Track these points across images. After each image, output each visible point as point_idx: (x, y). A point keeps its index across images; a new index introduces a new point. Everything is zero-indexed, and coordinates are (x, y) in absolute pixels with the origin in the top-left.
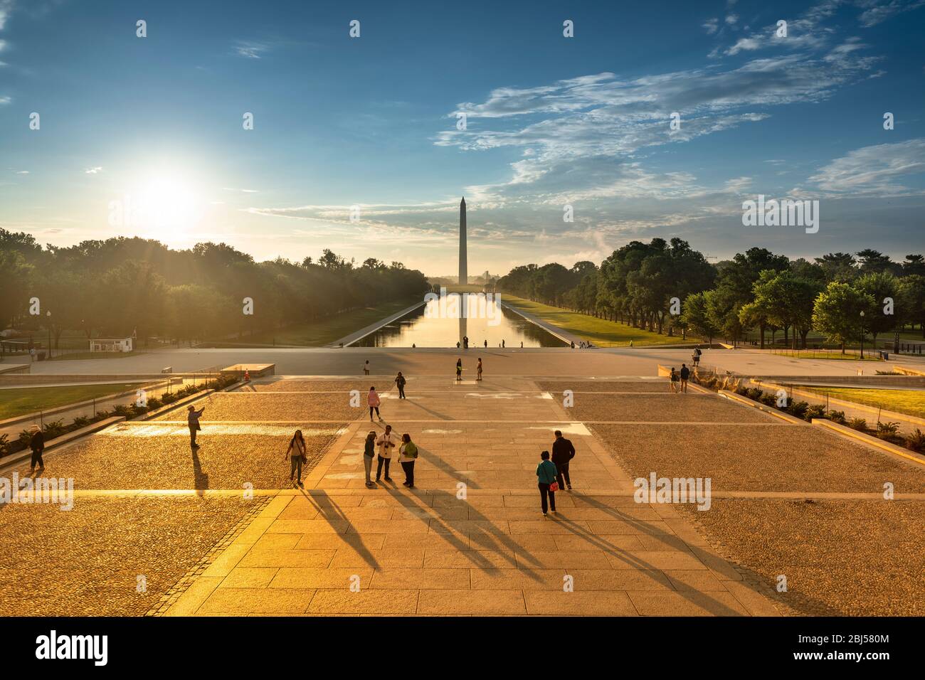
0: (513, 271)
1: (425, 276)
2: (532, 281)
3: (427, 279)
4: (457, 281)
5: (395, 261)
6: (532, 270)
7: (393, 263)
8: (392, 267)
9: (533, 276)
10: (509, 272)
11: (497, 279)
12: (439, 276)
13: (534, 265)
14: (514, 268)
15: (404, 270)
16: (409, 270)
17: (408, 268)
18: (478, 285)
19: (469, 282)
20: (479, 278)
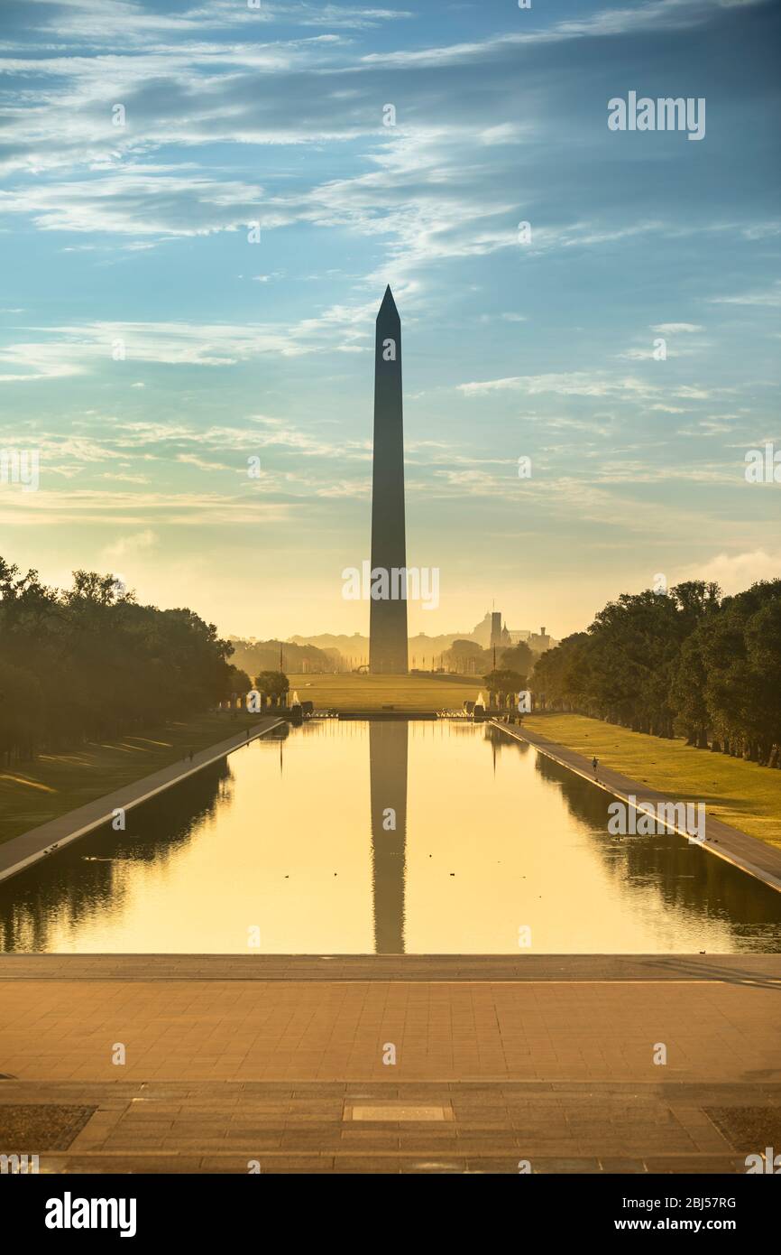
0: (611, 611)
1: (222, 635)
2: (697, 656)
3: (228, 648)
4: (360, 657)
5: (87, 571)
6: (693, 608)
7: (81, 580)
8: (76, 600)
9: (697, 634)
10: (591, 620)
11: (538, 649)
12: (284, 638)
13: (700, 587)
14: (615, 600)
15: (129, 610)
16: (150, 611)
17: (143, 603)
18: (453, 678)
19: (419, 660)
20: (462, 647)
